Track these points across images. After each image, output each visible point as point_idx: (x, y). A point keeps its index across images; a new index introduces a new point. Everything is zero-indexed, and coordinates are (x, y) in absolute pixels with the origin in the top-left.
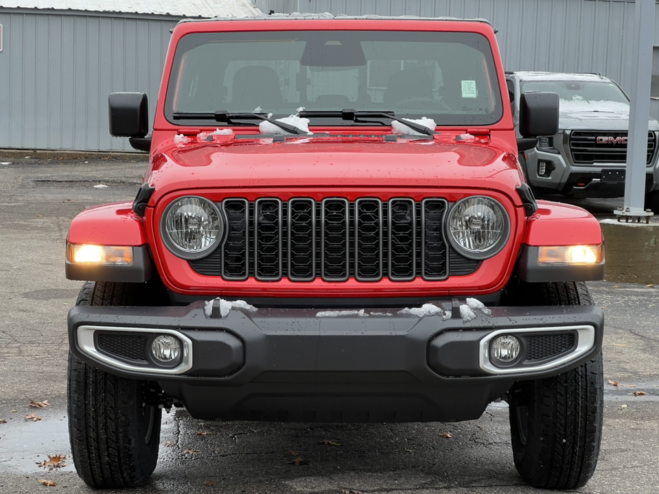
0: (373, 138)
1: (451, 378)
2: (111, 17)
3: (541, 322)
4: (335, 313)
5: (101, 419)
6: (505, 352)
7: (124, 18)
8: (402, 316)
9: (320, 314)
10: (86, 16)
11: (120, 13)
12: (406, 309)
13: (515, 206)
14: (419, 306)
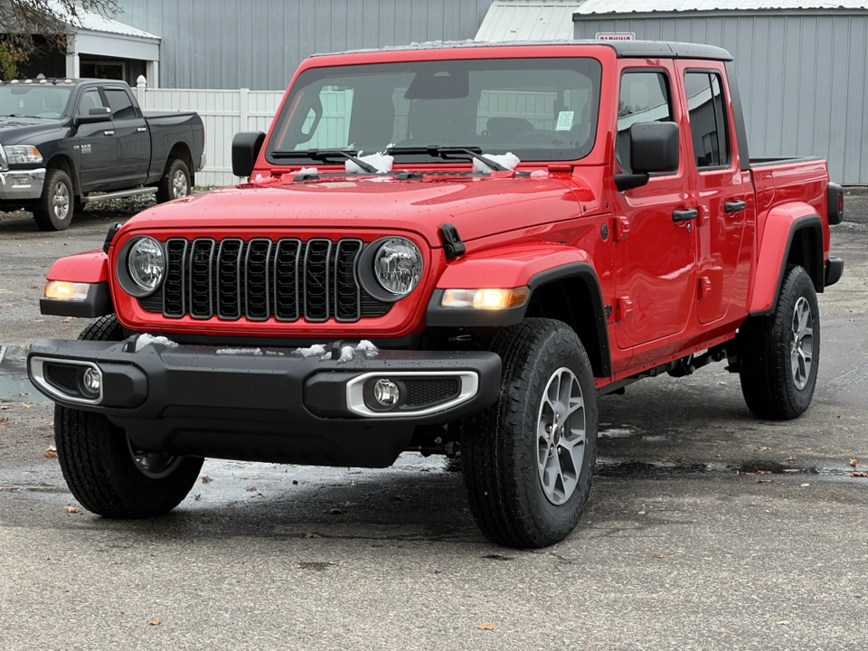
0: (458, 176)
1: (325, 419)
2: (769, 16)
3: (417, 366)
4: (236, 351)
5: (75, 448)
6: (386, 396)
7: (784, 16)
8: (295, 356)
9: (219, 351)
10: (737, 16)
11: (779, 9)
12: (299, 349)
13: (431, 247)
14: (309, 347)
